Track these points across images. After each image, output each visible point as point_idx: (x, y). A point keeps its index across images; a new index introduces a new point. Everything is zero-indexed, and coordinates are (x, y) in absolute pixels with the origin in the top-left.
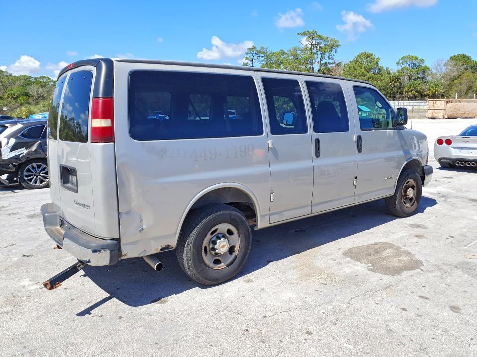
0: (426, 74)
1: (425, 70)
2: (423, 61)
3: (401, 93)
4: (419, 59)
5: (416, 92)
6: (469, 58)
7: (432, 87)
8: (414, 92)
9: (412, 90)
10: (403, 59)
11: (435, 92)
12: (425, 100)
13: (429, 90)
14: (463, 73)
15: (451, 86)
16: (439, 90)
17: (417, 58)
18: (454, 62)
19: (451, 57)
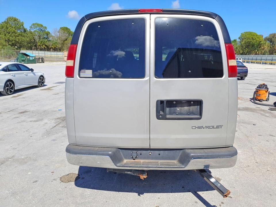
0: (49, 36)
1: (48, 34)
2: (46, 28)
3: (36, 46)
4: (43, 26)
5: (45, 46)
6: (69, 30)
7: (54, 44)
8: (44, 46)
9: (43, 45)
10: (33, 24)
11: (56, 47)
12: (50, 51)
13: (52, 45)
14: (68, 37)
15: (64, 44)
16: (58, 46)
17: (42, 26)
18: (63, 31)
19: (61, 28)
